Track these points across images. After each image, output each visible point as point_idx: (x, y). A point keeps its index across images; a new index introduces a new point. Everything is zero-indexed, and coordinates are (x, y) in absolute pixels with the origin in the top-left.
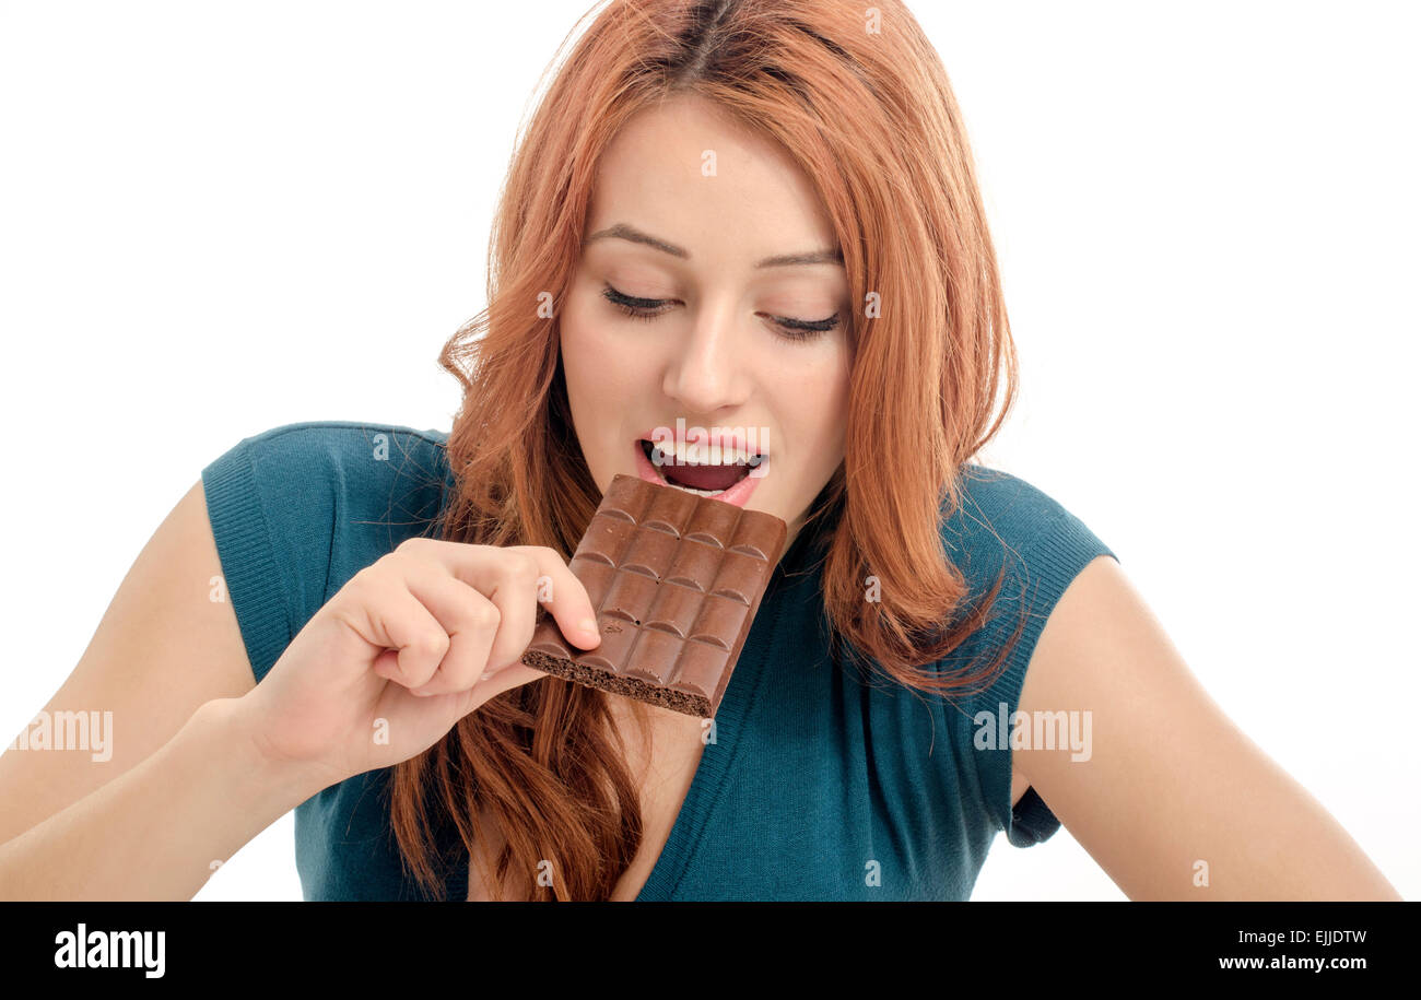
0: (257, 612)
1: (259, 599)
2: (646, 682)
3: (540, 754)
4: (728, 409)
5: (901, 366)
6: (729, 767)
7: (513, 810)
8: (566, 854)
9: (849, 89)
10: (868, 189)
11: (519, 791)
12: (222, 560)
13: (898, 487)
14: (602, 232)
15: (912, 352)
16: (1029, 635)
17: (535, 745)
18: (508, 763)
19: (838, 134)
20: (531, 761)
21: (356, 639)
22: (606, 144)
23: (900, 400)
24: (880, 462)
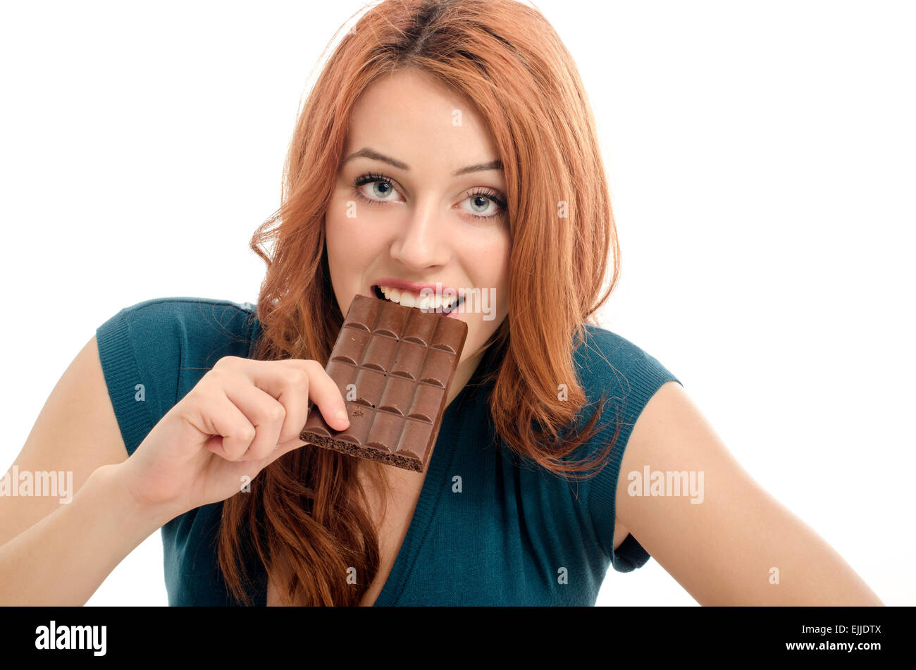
0: (132, 420)
1: (133, 412)
2: (380, 451)
3: (318, 516)
4: (435, 268)
5: (547, 244)
6: (431, 521)
7: (299, 553)
8: (333, 580)
9: (513, 67)
10: (524, 131)
11: (302, 540)
12: (108, 387)
13: (546, 325)
14: (353, 155)
15: (553, 236)
16: (623, 437)
17: (314, 510)
18: (296, 522)
19: (504, 92)
20: (312, 520)
21: (195, 431)
22: (358, 98)
23: (546, 267)
24: (533, 308)
